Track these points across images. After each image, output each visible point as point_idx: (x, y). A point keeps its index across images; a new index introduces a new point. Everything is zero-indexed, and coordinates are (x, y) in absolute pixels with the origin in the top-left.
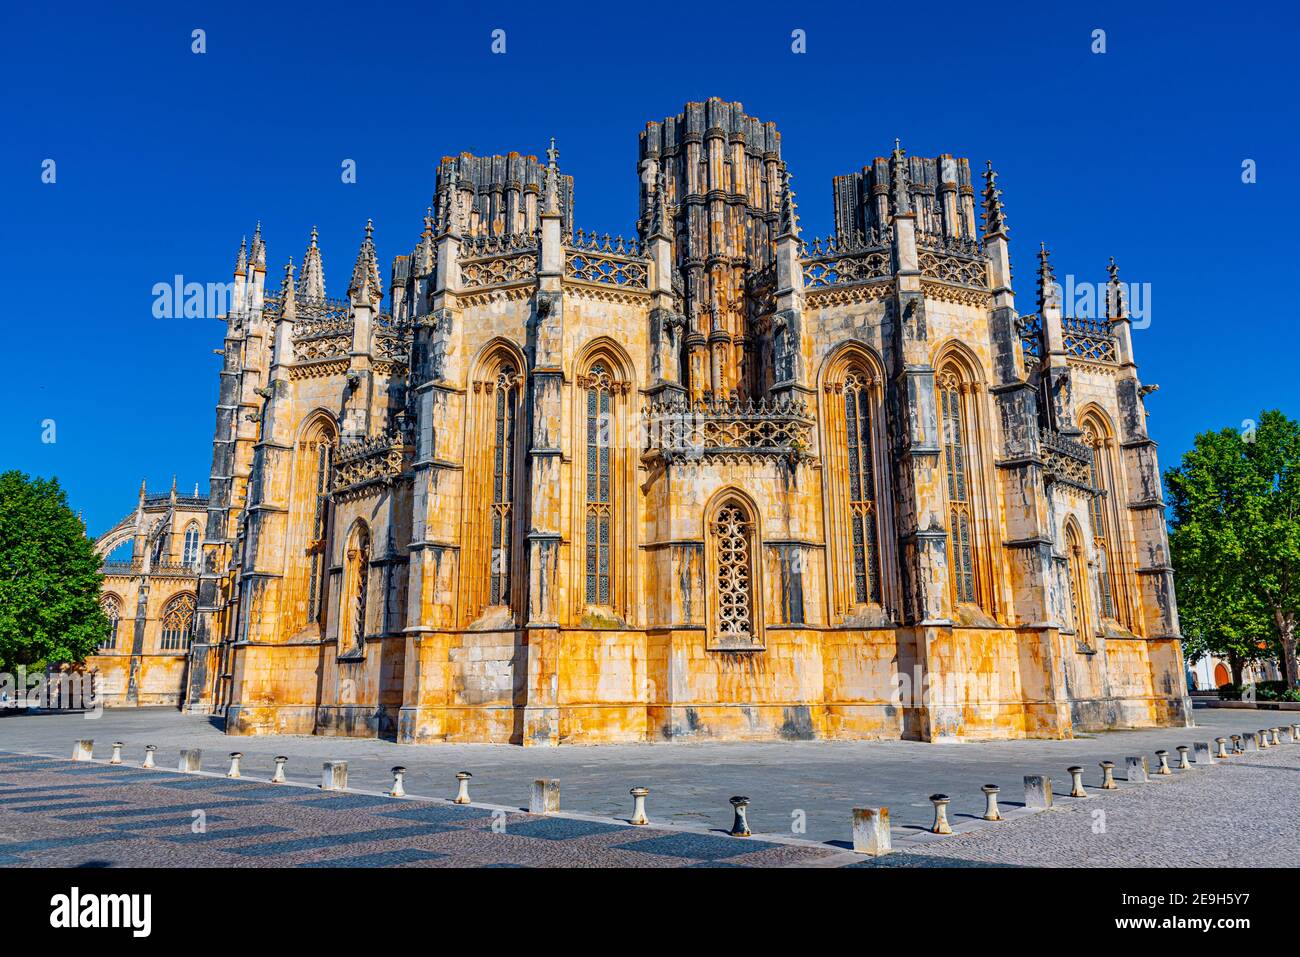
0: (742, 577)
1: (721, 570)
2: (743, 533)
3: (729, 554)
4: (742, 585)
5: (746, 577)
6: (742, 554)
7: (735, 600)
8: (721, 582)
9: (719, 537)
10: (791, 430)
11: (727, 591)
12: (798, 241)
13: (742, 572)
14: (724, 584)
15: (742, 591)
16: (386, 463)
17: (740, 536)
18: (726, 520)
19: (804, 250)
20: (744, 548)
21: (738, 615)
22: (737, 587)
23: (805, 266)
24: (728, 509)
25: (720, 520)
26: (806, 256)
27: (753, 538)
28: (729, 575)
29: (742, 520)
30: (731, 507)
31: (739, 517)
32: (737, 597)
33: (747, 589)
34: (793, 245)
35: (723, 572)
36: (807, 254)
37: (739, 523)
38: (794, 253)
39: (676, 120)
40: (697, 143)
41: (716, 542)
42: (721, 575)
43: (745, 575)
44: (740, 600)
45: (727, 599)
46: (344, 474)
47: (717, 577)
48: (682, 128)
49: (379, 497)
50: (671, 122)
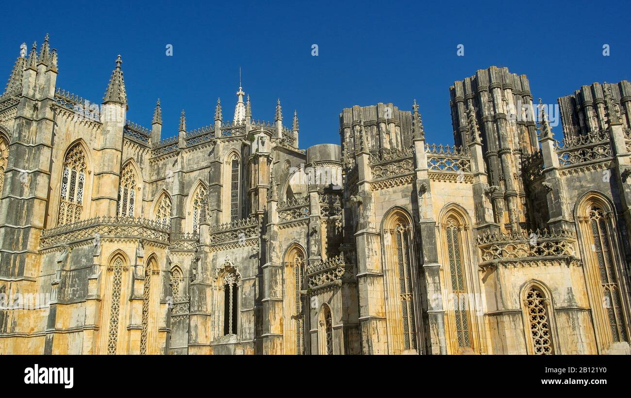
0: (544, 329)
1: (532, 325)
2: (542, 304)
3: (536, 316)
4: (545, 333)
5: (547, 329)
6: (543, 316)
7: (542, 342)
8: (533, 332)
9: (529, 307)
10: (563, 246)
11: (537, 338)
12: (553, 140)
13: (544, 326)
14: (535, 334)
15: (546, 337)
16: (336, 274)
17: (541, 306)
18: (532, 297)
19: (557, 145)
20: (544, 312)
21: (545, 351)
22: (543, 335)
23: (559, 154)
24: (532, 291)
25: (528, 297)
26: (559, 149)
27: (548, 307)
28: (537, 328)
29: (541, 297)
30: (534, 290)
31: (538, 295)
32: (544, 341)
33: (549, 336)
34: (551, 143)
35: (534, 326)
36: (559, 148)
37: (539, 299)
38: (552, 147)
39: (471, 79)
40: (485, 91)
41: (527, 310)
42: (532, 328)
43: (546, 328)
44: (545, 342)
45: (538, 342)
46: (314, 280)
47: (531, 330)
48: (475, 84)
49: (332, 292)
50: (468, 80)
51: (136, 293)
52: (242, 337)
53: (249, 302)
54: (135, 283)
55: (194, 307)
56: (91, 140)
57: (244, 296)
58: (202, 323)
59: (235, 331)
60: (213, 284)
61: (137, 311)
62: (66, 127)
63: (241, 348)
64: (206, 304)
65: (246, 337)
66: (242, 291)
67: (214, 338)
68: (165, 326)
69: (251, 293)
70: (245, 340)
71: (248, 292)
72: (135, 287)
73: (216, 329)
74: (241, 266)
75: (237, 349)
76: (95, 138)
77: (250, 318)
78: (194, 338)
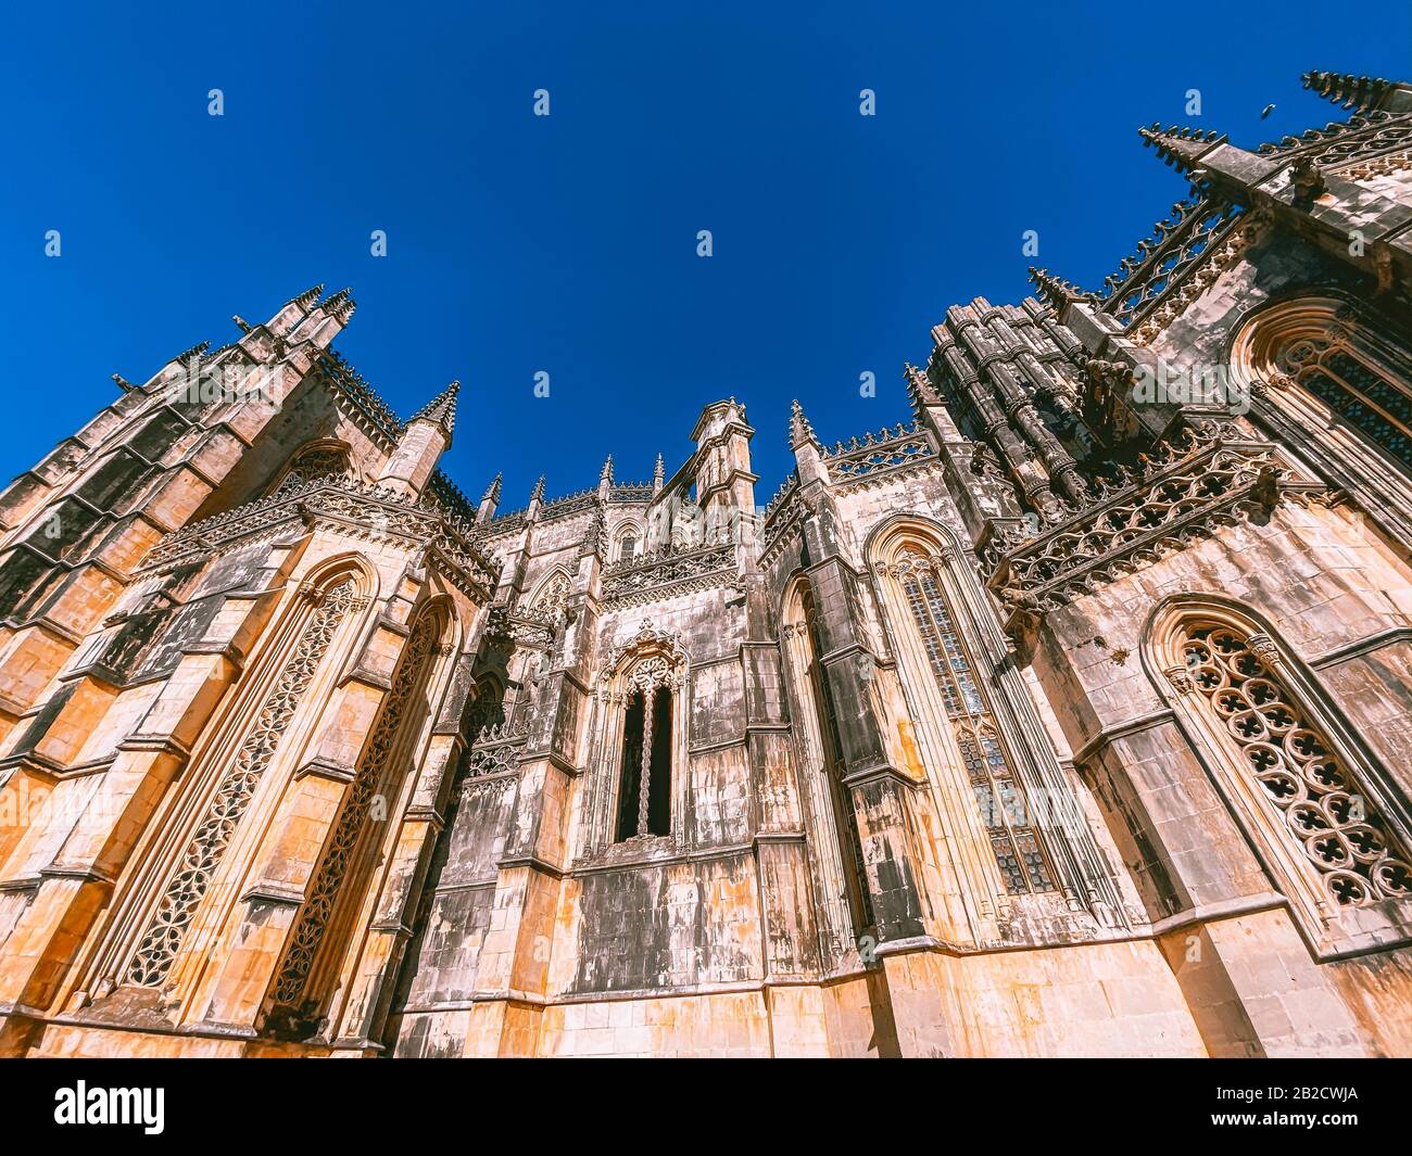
51: (367, 665)
52: (695, 839)
53: (717, 725)
54: (375, 637)
55: (539, 737)
56: (367, 459)
57: (697, 710)
58: (556, 791)
59: (660, 825)
60: (601, 688)
61: (354, 718)
62: (327, 413)
63: (691, 878)
64: (573, 738)
65: (708, 836)
66: (692, 696)
67: (587, 848)
68: (430, 804)
69: (721, 698)
70: (705, 846)
71: (711, 698)
72: (371, 647)
73: (598, 817)
74: (687, 635)
75: (671, 882)
76: (377, 461)
77: (721, 772)
78: (524, 838)
